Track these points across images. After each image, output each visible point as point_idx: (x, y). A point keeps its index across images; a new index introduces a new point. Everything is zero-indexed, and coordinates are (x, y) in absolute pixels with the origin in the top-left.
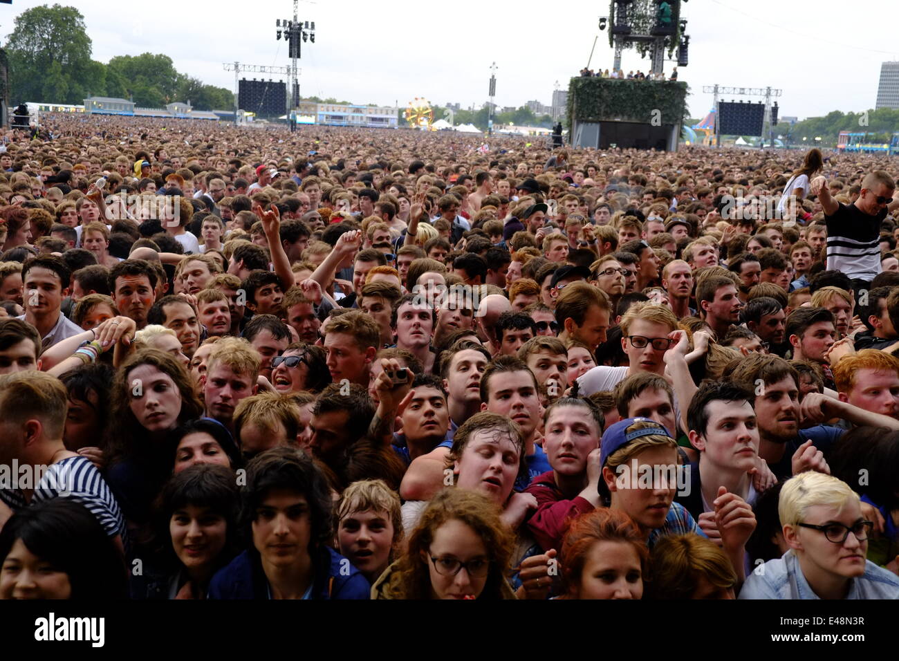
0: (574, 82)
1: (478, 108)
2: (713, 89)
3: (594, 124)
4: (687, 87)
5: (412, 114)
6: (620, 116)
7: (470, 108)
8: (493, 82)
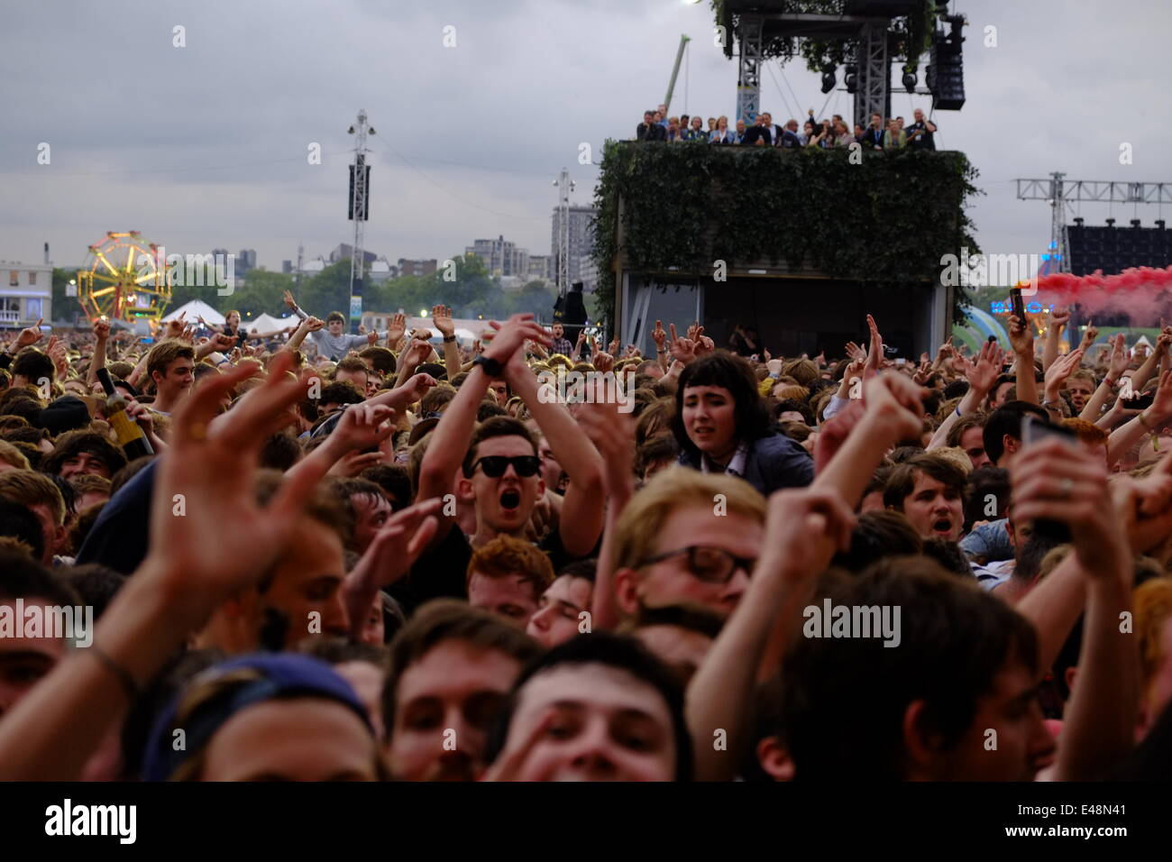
0: (616, 158)
1: (314, 266)
2: (1047, 186)
3: (685, 288)
4: (966, 168)
5: (99, 285)
6: (766, 261)
7: (287, 265)
8: (359, 177)
